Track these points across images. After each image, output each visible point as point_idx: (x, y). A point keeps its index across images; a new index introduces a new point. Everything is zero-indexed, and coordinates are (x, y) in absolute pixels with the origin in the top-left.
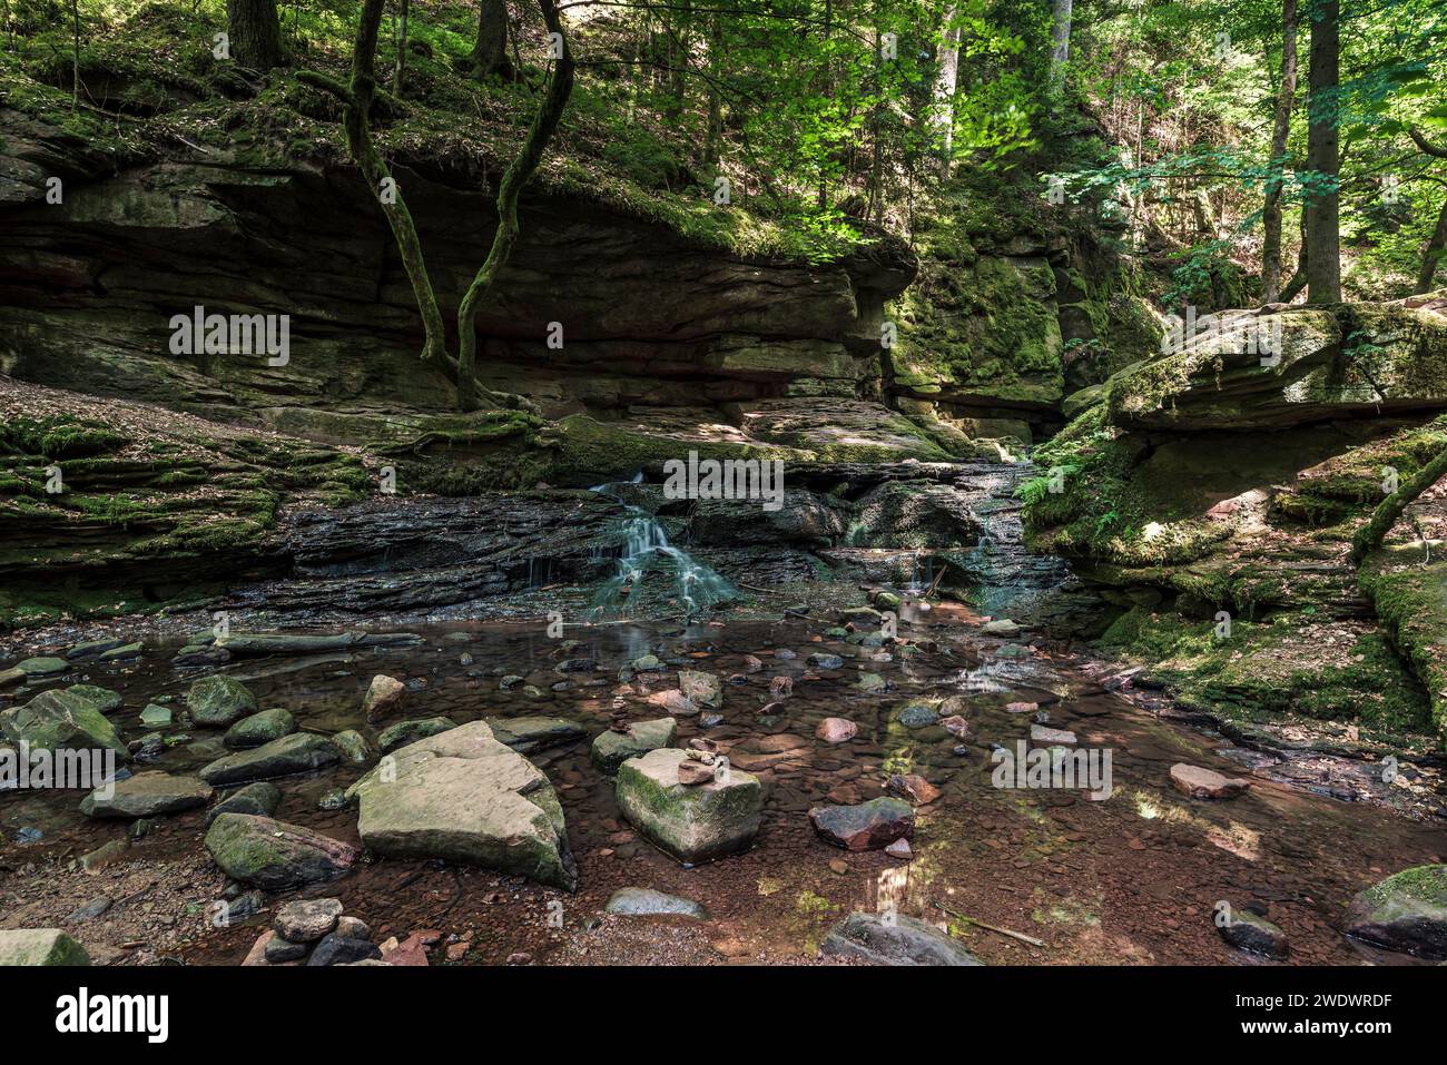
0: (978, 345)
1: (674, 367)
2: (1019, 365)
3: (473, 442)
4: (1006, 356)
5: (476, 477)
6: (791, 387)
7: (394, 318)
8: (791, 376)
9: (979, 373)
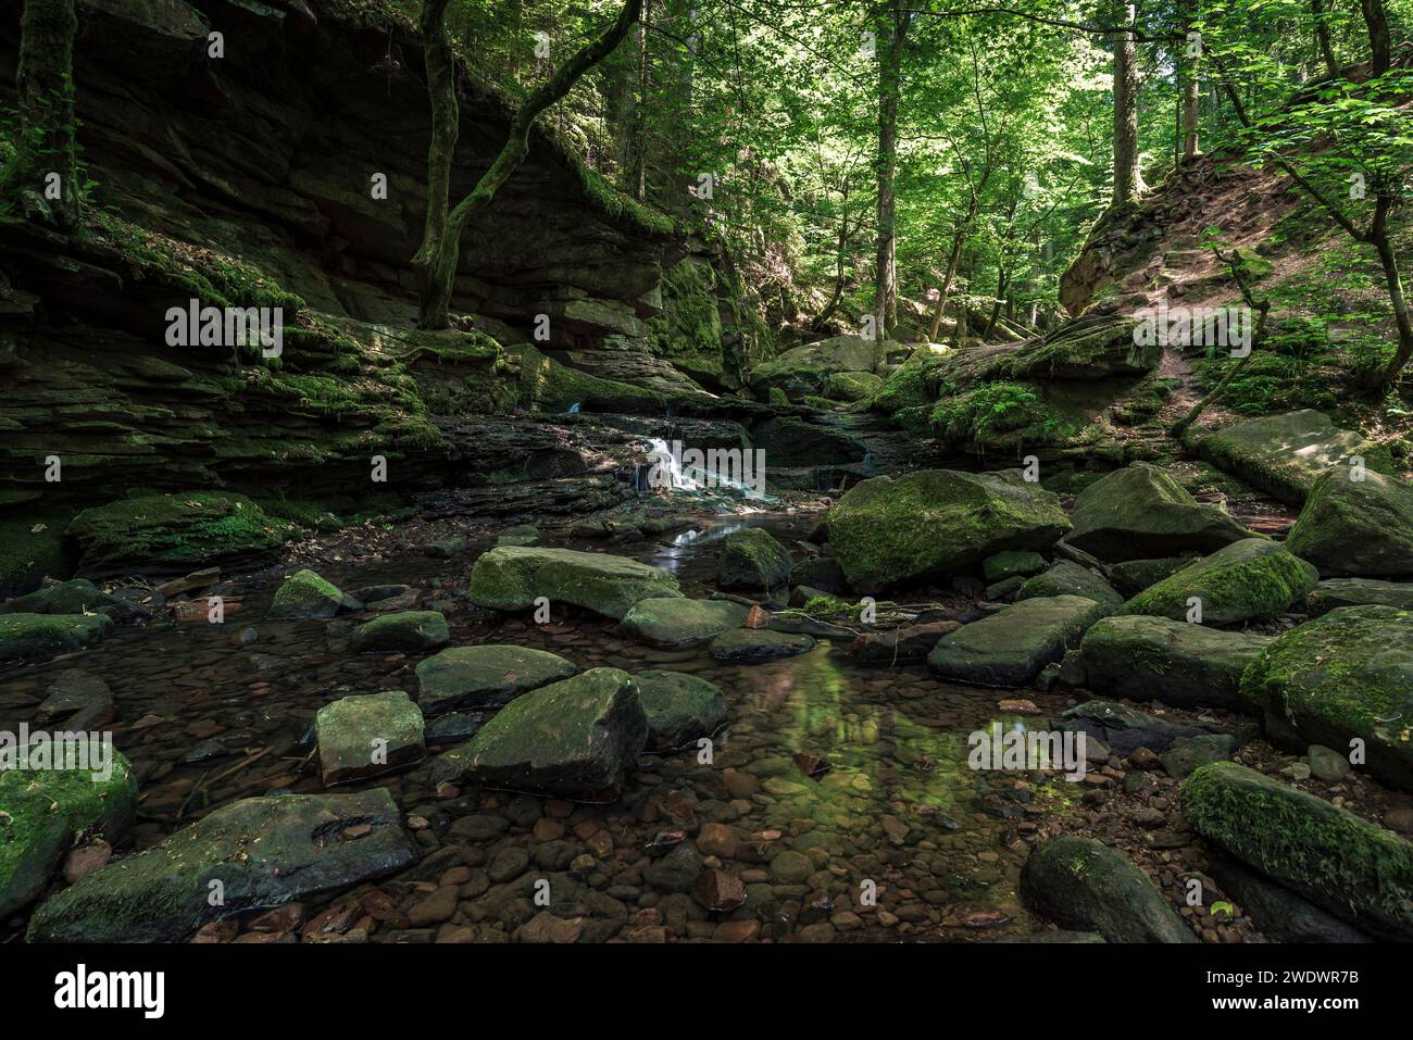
0: (672, 323)
1: (507, 310)
2: (698, 343)
3: (459, 362)
4: (691, 334)
5: (457, 399)
6: (606, 341)
7: (299, 209)
8: (607, 331)
9: (675, 345)
